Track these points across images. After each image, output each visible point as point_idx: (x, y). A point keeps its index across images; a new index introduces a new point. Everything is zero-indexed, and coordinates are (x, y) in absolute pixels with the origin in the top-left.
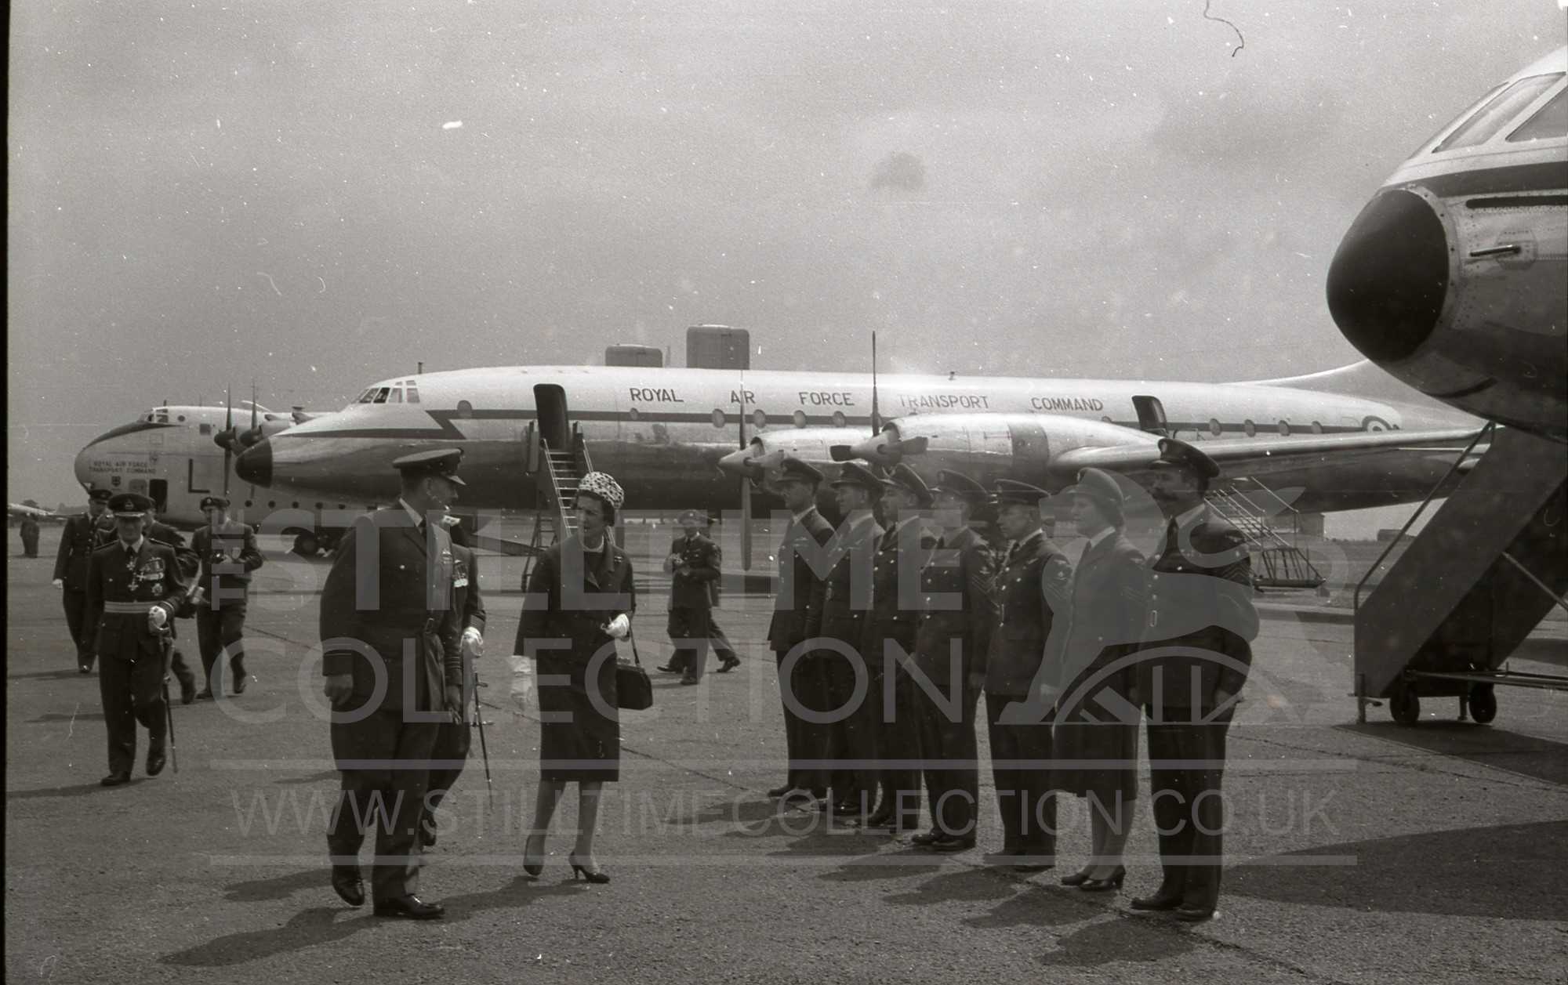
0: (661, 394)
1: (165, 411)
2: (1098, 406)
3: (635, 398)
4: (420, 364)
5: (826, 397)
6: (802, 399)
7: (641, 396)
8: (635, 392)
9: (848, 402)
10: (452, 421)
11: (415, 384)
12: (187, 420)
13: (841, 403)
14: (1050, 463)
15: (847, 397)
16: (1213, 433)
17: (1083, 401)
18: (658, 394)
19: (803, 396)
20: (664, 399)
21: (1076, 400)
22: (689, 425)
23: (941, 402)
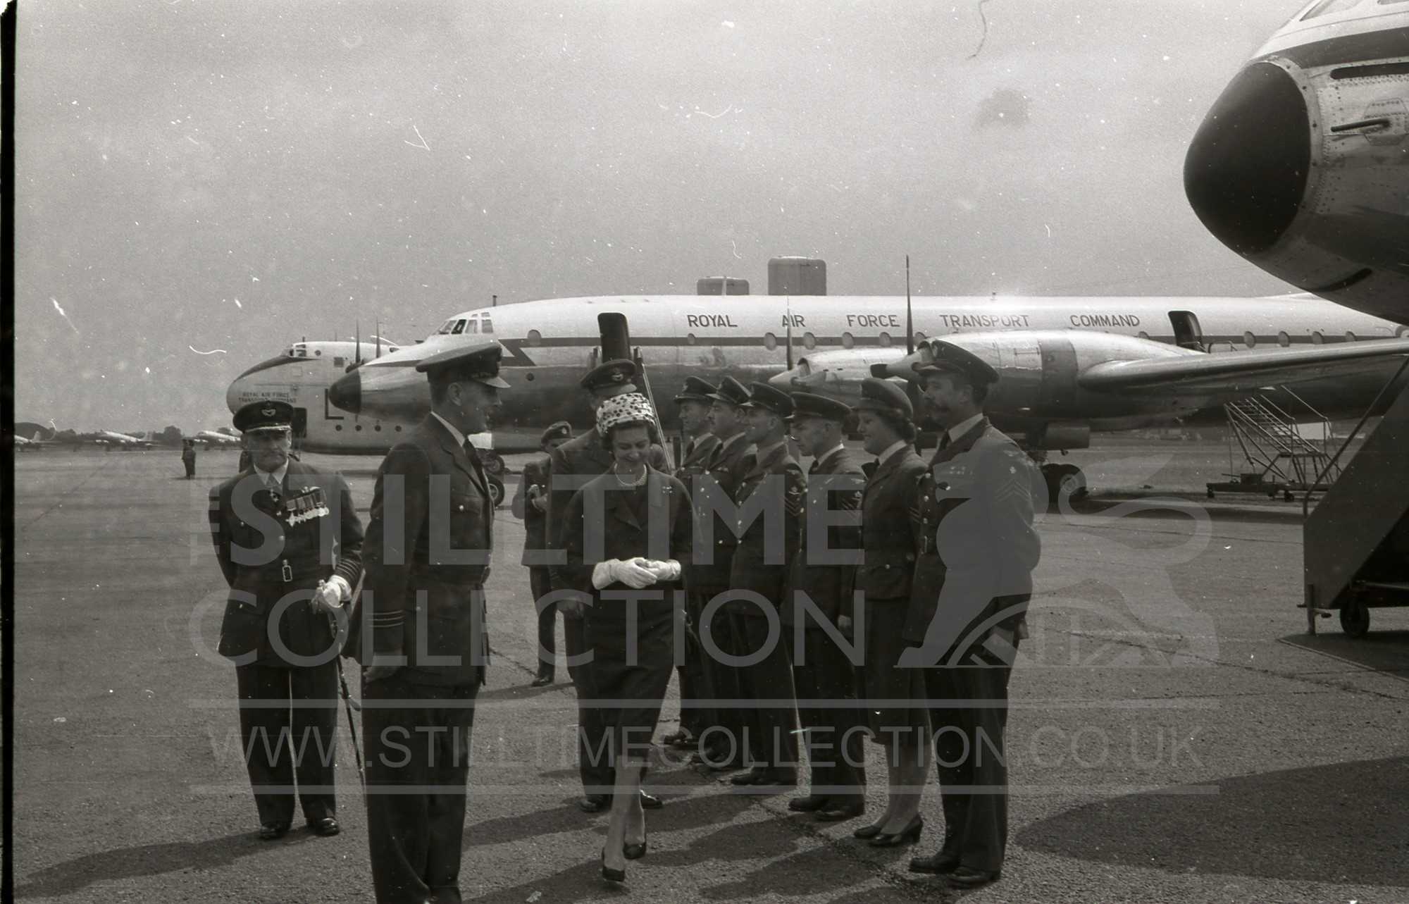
0: (717, 320)
1: (304, 346)
2: (1135, 321)
3: (693, 324)
4: (495, 297)
5: (872, 319)
6: (850, 321)
7: (698, 323)
8: (692, 319)
9: (894, 323)
10: (523, 349)
11: (489, 316)
12: (322, 354)
13: (887, 325)
14: (1079, 376)
15: (892, 318)
16: (1248, 345)
17: (1120, 317)
18: (713, 320)
19: (851, 318)
20: (719, 325)
21: (1113, 316)
22: (742, 348)
23: (982, 322)
